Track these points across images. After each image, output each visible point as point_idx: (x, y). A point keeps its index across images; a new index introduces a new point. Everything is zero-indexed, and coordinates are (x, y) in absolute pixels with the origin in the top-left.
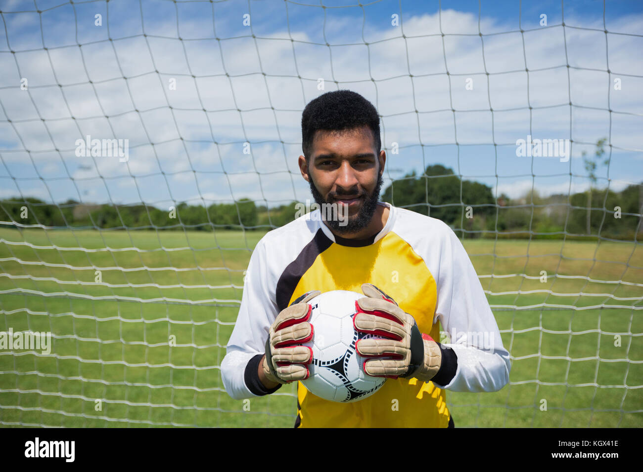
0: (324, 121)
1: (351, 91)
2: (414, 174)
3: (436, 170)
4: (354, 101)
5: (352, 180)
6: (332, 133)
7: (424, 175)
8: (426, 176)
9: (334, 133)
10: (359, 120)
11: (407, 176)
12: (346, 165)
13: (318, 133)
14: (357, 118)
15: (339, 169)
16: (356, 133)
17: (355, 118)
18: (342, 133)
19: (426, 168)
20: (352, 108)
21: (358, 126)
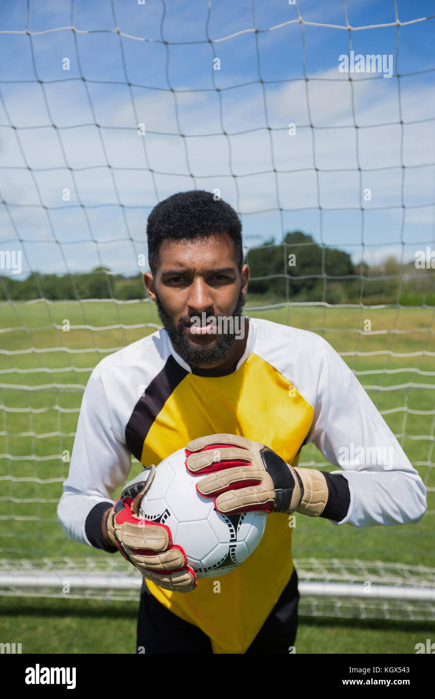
0: (172, 227)
1: (206, 191)
2: (273, 241)
3: (295, 238)
4: (210, 202)
5: (207, 300)
6: (182, 241)
7: (282, 243)
8: (285, 244)
9: (184, 241)
10: (216, 227)
11: (266, 244)
12: (199, 282)
13: (165, 242)
14: (213, 223)
15: (191, 286)
16: (211, 241)
17: (210, 223)
18: (194, 241)
19: (285, 235)
20: (206, 211)
21: (214, 233)
